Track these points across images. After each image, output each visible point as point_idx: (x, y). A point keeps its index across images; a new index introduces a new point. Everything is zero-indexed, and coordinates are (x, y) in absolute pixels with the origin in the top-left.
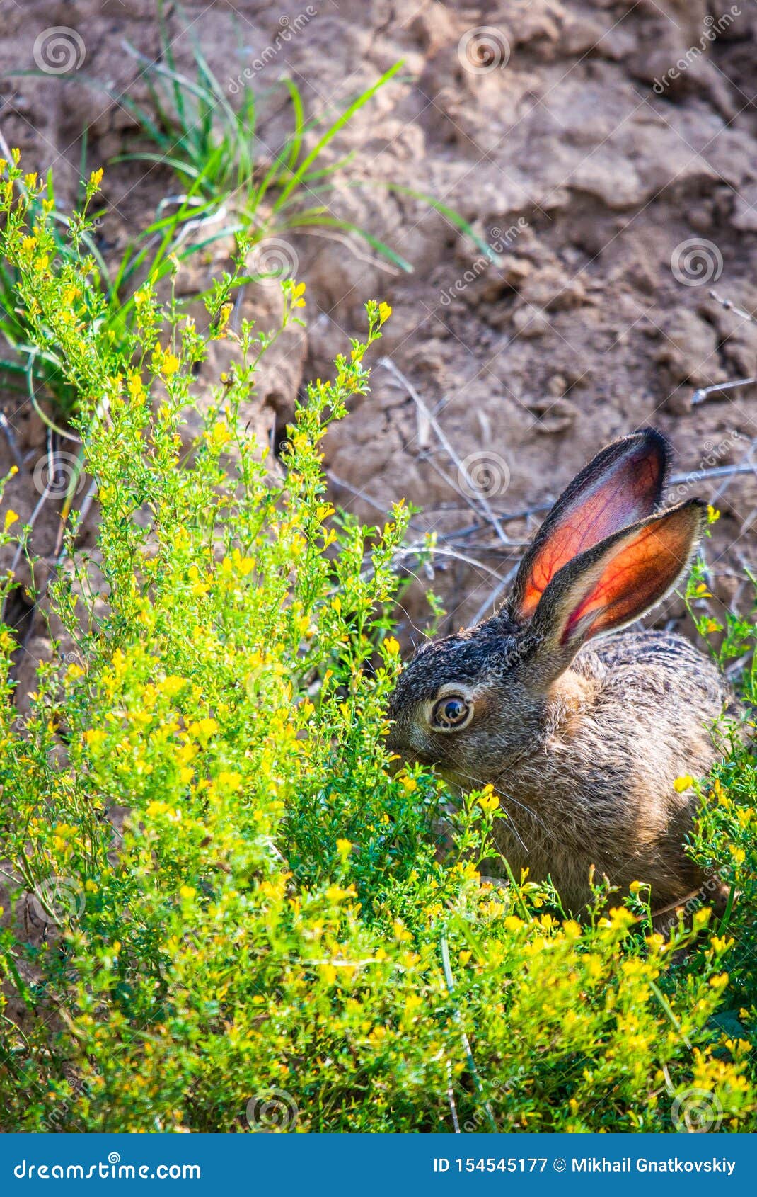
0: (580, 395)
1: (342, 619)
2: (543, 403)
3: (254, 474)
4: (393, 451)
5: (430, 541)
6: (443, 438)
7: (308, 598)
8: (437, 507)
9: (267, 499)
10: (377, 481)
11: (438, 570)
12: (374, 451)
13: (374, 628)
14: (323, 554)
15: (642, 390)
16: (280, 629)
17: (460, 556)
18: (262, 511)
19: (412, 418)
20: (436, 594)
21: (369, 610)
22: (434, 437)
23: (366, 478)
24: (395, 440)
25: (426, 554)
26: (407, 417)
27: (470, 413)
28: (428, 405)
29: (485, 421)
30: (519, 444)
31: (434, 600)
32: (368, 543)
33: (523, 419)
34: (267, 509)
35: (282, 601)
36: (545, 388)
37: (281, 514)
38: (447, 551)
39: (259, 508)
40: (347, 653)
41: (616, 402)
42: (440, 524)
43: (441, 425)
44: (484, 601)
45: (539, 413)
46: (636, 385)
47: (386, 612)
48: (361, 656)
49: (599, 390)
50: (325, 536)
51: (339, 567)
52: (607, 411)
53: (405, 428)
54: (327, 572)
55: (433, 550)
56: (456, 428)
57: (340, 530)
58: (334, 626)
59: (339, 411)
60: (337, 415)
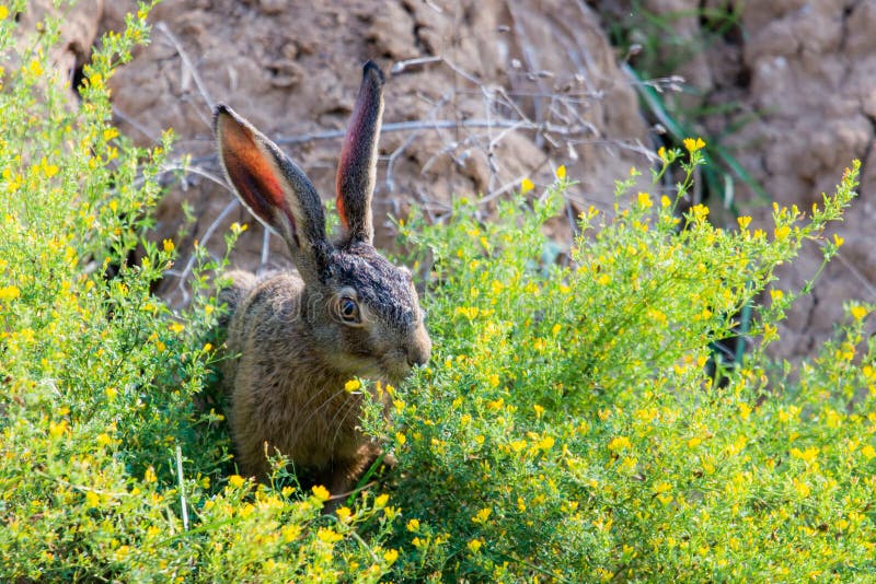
0: (307, 59)
1: (117, 218)
2: (279, 64)
3: (56, 100)
4: (162, 92)
5: (185, 161)
6: (201, 86)
7: (93, 199)
8: (192, 136)
9: (65, 121)
10: (148, 114)
11: (191, 185)
12: (148, 91)
13: (139, 226)
14: (106, 167)
15: (354, 60)
16: (69, 221)
17: (207, 175)
18: (61, 129)
19: (178, 68)
20: (190, 204)
21: (137, 212)
22: (193, 83)
23: (140, 111)
24: (164, 84)
25: (181, 171)
26: (174, 67)
27: (222, 68)
28: (191, 58)
29: (233, 74)
30: (258, 94)
31: (187, 208)
32: (140, 161)
33: (263, 76)
34: (65, 129)
35: (72, 200)
36: (280, 53)
37: (75, 133)
38: (198, 170)
39: (58, 127)
40: (117, 242)
41: (333, 67)
42: (193, 150)
43: (201, 75)
44: (222, 211)
45: (275, 71)
46: (349, 55)
47: (149, 213)
48: (129, 247)
49: (321, 57)
50: (109, 154)
51: (117, 177)
52: (326, 73)
53: (172, 76)
54: (108, 181)
55: (188, 168)
56: (210, 78)
57: (120, 149)
58: (110, 222)
59: (125, 57)
60: (124, 60)
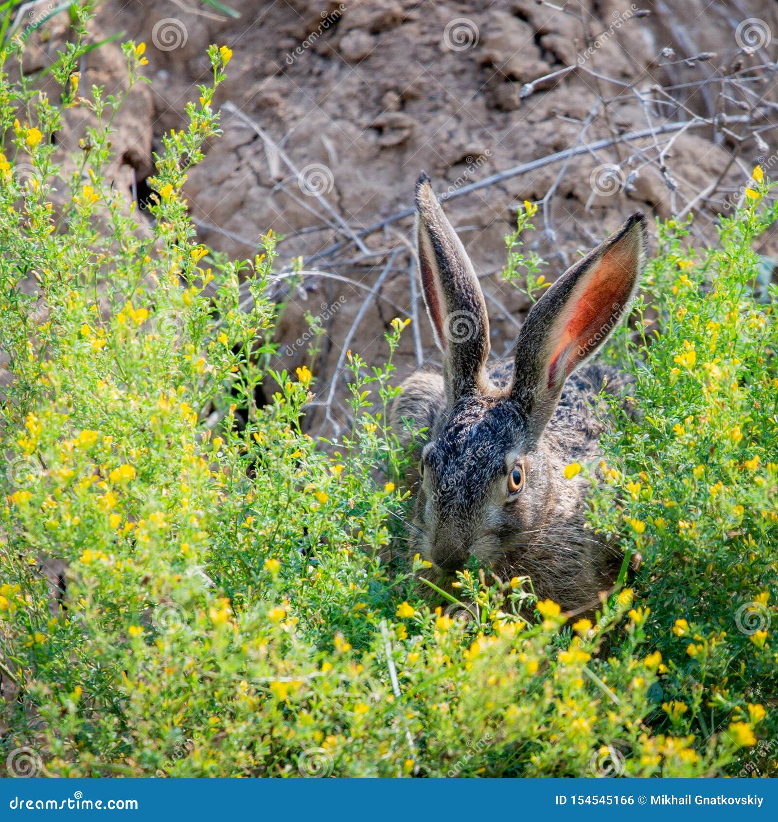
0: (413, 106)
1: (230, 352)
2: (380, 120)
3: (124, 227)
4: (249, 187)
5: (297, 264)
6: (293, 168)
7: (195, 337)
8: (298, 232)
9: (141, 250)
10: (238, 217)
11: (310, 290)
12: (230, 189)
13: (260, 355)
14: (203, 294)
15: (472, 93)
16: (174, 372)
17: (328, 275)
18: (138, 262)
19: (260, 153)
20: (314, 314)
21: (252, 339)
22: (284, 167)
23: (228, 216)
24: (249, 176)
25: (296, 278)
26: (257, 153)
27: (315, 140)
28: (274, 139)
29: (329, 145)
30: (365, 162)
31: (312, 320)
32: (241, 276)
33: (365, 138)
34: (143, 259)
35: (172, 344)
36: (380, 105)
37: (156, 262)
38: (315, 272)
39: (135, 260)
40: (239, 381)
41: (448, 107)
42: (302, 248)
43: (289, 155)
44: (357, 313)
45: (379, 129)
46: (465, 88)
47: (268, 337)
48: (253, 384)
49: (432, 98)
50: (203, 277)
51: (218, 303)
52: (441, 117)
53: (257, 164)
54: (209, 311)
55: (301, 273)
56: (303, 156)
57: (215, 270)
58: (224, 358)
59: (196, 156)
60: (195, 160)
